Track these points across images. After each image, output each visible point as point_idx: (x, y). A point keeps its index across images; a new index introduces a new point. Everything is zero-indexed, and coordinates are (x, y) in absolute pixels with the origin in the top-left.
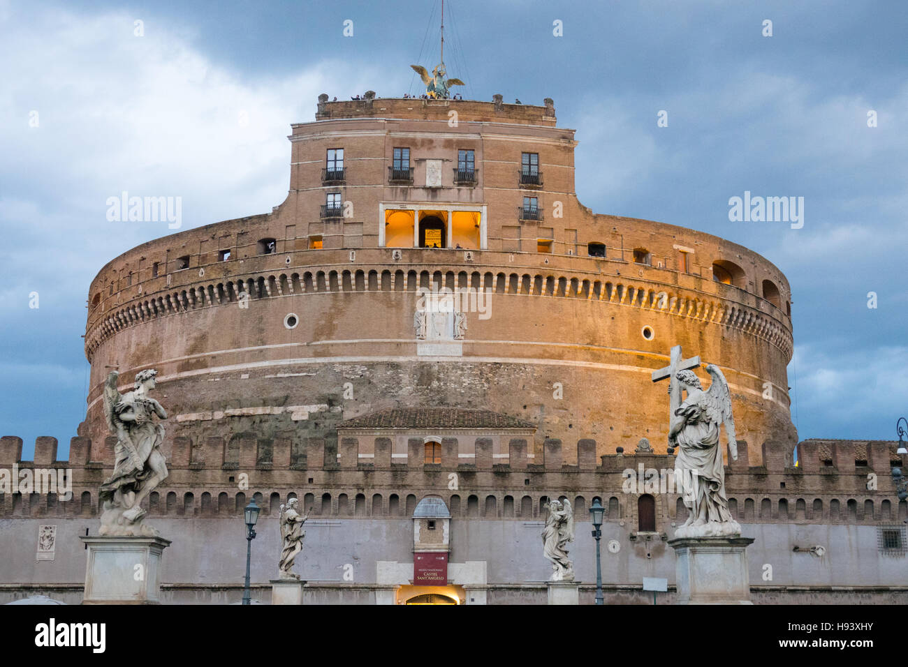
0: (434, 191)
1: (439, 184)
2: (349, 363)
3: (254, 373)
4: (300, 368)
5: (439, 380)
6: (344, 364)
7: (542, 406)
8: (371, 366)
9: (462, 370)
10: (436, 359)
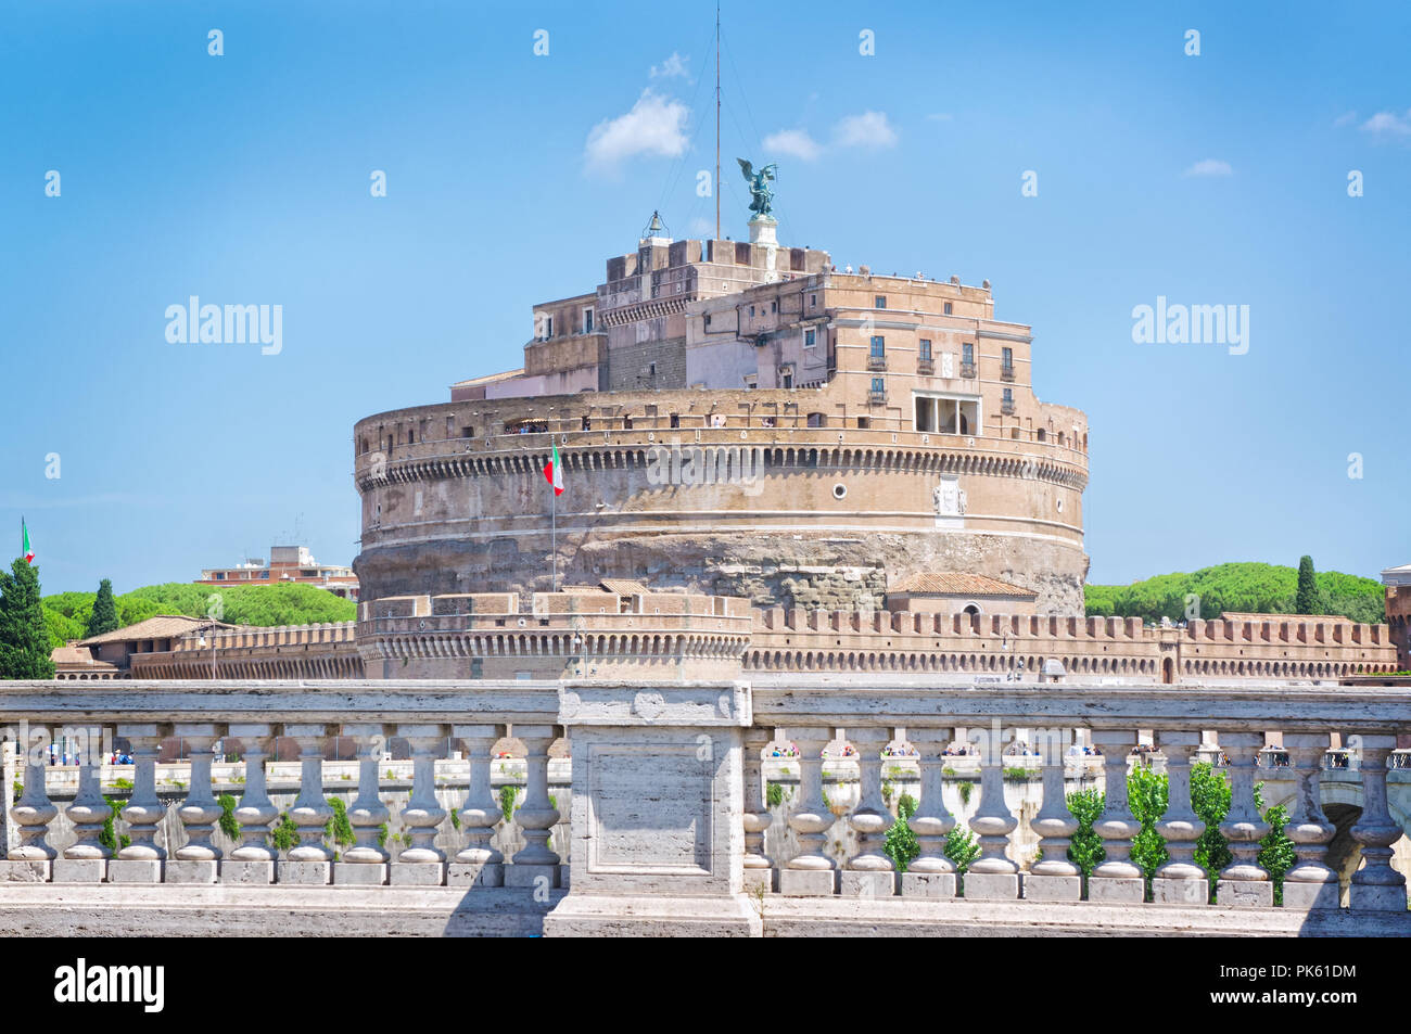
0: (948, 381)
1: (950, 376)
2: (890, 532)
3: (807, 537)
4: (852, 534)
5: (950, 549)
6: (886, 533)
7: (1010, 571)
8: (905, 535)
9: (966, 541)
10: (948, 531)
